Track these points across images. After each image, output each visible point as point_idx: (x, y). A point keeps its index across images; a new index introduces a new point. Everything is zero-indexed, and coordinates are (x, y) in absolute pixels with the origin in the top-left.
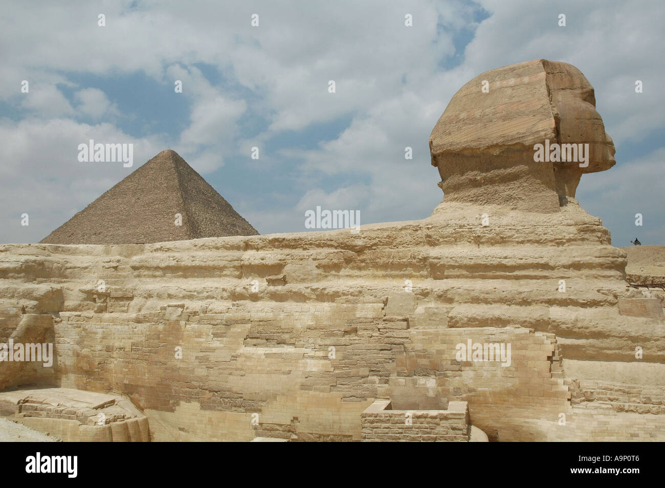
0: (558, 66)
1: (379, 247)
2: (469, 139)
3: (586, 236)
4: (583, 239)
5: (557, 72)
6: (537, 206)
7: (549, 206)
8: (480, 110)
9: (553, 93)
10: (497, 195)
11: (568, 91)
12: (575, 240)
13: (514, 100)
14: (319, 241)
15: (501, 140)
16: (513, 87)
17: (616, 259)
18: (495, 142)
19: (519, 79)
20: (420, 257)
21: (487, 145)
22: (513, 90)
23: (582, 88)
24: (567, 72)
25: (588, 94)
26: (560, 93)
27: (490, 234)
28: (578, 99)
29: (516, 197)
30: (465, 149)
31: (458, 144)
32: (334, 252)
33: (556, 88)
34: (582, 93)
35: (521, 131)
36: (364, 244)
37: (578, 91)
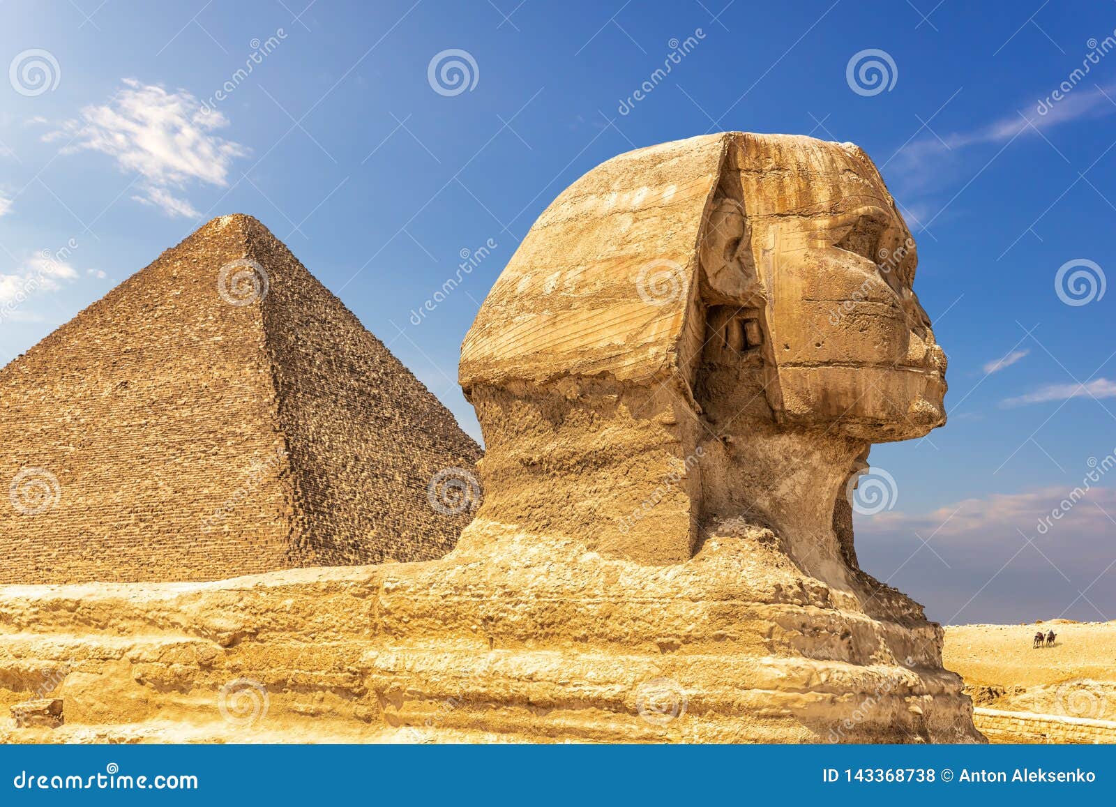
0: (773, 151)
1: (272, 634)
2: (519, 351)
3: (730, 630)
4: (720, 638)
5: (769, 167)
6: (638, 545)
7: (665, 546)
8: (557, 274)
9: (754, 226)
10: (569, 507)
11: (795, 221)
12: (701, 639)
13: (631, 249)
14: (155, 613)
15: (575, 361)
16: (637, 214)
17: (795, 694)
18: (563, 367)
19: (656, 192)
20: (353, 668)
21: (548, 372)
22: (636, 220)
23: (833, 211)
24: (799, 166)
25: (851, 228)
26: (771, 228)
27: (515, 613)
28: (821, 244)
29: (603, 515)
30: (508, 379)
31: (497, 363)
32: (178, 644)
33: (762, 212)
34: (832, 228)
35: (619, 341)
36: (239, 626)
37: (822, 223)
